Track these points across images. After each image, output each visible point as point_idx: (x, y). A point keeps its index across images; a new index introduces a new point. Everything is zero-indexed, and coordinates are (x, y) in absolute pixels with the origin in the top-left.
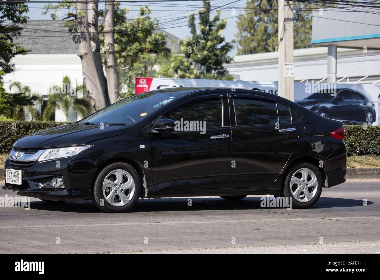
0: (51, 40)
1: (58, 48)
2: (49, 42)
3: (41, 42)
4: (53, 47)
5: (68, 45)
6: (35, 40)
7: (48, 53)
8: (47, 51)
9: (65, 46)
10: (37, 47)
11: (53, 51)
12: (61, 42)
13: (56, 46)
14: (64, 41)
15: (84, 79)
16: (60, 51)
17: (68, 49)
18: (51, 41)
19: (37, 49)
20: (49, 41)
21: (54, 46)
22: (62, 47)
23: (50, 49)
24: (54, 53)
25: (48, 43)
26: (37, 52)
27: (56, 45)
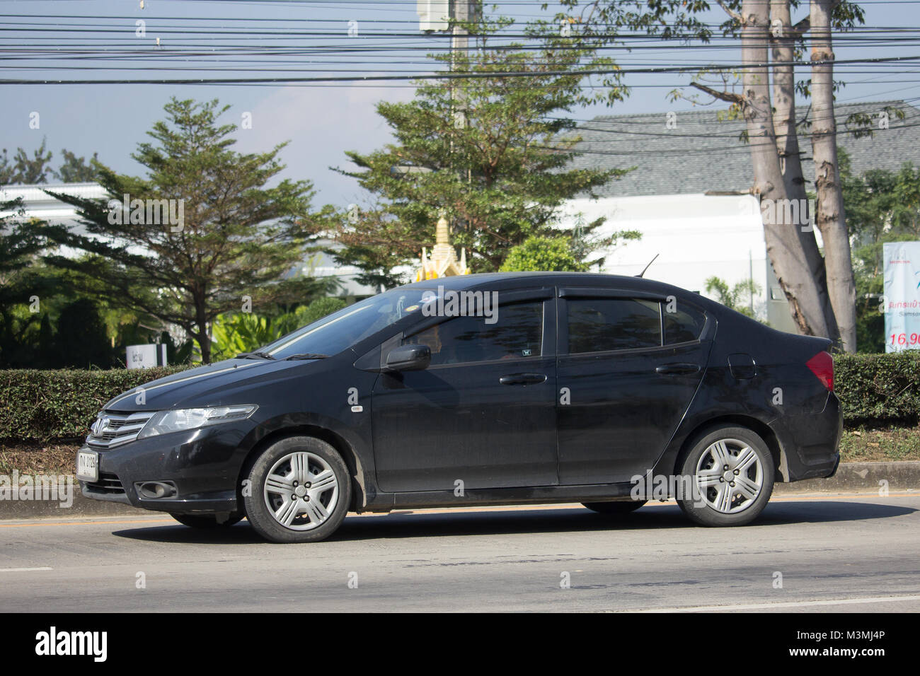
0: (685, 161)
1: (703, 179)
2: (680, 166)
3: (660, 166)
4: (690, 176)
5: (726, 170)
6: (645, 163)
7: (679, 192)
8: (675, 187)
9: (718, 174)
10: (652, 178)
11: (690, 187)
12: (709, 165)
13: (699, 174)
14: (717, 161)
15: (769, 250)
16: (707, 185)
17: (726, 180)
18: (685, 164)
19: (651, 183)
20: (681, 163)
21: (691, 173)
22: (713, 176)
23: (682, 182)
24: (692, 191)
25: (677, 168)
26: (652, 190)
27: (698, 172)
